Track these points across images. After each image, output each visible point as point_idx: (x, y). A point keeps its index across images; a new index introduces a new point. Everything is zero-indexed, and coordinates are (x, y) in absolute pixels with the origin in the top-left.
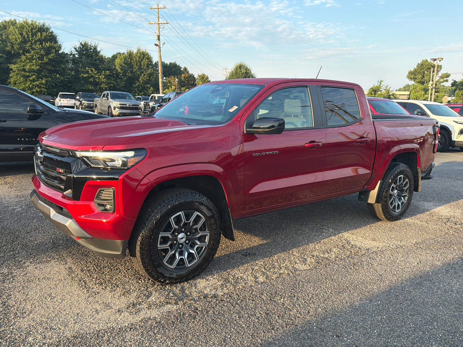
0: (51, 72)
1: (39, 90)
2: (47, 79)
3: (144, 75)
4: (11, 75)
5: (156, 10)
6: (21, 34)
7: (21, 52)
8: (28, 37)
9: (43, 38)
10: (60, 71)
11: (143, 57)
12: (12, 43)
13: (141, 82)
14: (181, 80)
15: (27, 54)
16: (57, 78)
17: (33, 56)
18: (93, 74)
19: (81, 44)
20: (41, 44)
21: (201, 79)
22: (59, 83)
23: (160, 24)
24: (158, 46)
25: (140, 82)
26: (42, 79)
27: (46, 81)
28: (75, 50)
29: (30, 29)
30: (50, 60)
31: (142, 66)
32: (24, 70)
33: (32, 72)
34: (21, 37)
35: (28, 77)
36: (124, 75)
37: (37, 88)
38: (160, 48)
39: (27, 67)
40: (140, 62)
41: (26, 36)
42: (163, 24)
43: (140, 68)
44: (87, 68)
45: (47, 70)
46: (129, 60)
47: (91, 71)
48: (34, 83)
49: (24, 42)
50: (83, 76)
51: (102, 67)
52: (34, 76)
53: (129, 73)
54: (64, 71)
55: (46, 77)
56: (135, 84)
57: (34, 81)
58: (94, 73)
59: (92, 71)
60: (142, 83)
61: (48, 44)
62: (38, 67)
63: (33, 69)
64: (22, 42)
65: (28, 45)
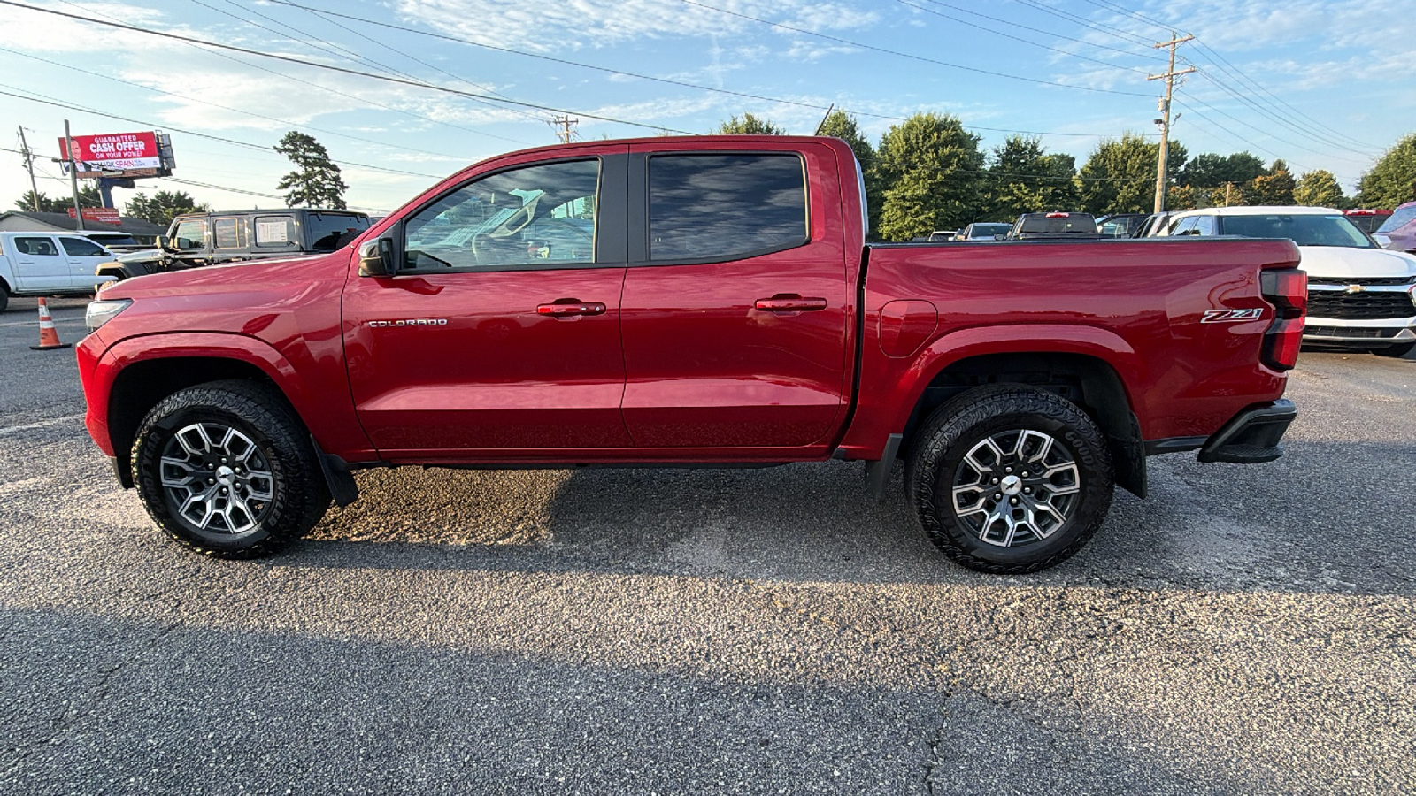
0: (947, 197)
1: (923, 230)
2: (937, 210)
3: (1131, 187)
4: (884, 208)
5: (1170, 48)
6: (907, 140)
7: (904, 168)
8: (917, 143)
9: (941, 140)
10: (962, 193)
11: (1134, 151)
12: (891, 155)
13: (1121, 201)
14: (1253, 189)
15: (912, 171)
16: (955, 208)
17: (920, 175)
18: (1020, 195)
19: (1009, 142)
20: (936, 152)
21: (1308, 184)
22: (959, 215)
23: (1174, 77)
24: (1162, 125)
25: (1118, 203)
26: (930, 210)
27: (937, 214)
28: (996, 155)
29: (922, 128)
30: (947, 177)
31: (1128, 169)
32: (904, 198)
33: (916, 200)
34: (906, 144)
35: (909, 208)
36: (1086, 191)
37: (920, 227)
38: (1167, 127)
39: (908, 194)
40: (1125, 162)
41: (914, 141)
42: (1183, 73)
43: (1123, 172)
44: (1011, 185)
45: (942, 194)
46: (1102, 160)
47: (1018, 190)
48: (917, 219)
49: (910, 152)
50: (1001, 201)
51: (1041, 180)
52: (917, 207)
53: (1096, 187)
54: (973, 194)
55: (937, 206)
56: (1106, 208)
57: (917, 214)
58: (1023, 193)
59: (1020, 189)
60: (1122, 203)
61: (947, 151)
62: (925, 192)
63: (917, 195)
64: (907, 151)
65: (915, 156)
